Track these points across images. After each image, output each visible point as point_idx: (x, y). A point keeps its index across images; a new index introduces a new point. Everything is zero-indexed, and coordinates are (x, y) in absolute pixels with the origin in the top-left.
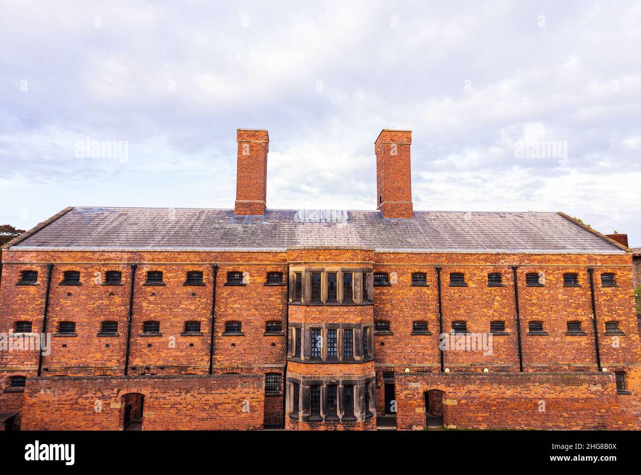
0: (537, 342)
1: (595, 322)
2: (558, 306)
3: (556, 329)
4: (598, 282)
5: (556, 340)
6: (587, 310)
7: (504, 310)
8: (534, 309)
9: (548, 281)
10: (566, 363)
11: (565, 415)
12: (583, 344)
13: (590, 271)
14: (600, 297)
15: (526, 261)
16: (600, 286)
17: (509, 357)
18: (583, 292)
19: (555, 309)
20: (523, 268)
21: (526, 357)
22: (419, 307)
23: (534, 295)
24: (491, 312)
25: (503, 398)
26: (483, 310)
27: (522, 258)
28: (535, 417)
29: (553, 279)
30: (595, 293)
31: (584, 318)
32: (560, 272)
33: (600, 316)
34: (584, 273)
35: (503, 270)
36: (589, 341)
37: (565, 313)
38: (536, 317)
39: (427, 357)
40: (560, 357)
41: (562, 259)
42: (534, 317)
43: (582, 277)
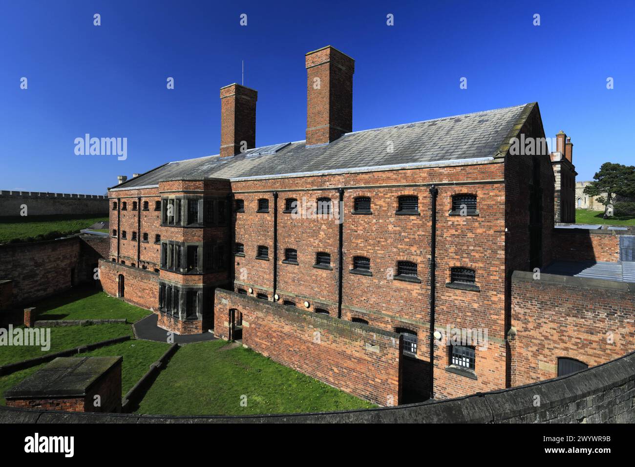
0: (360, 283)
1: (433, 265)
2: (386, 240)
3: (382, 270)
4: (444, 209)
5: (381, 284)
6: (425, 248)
7: (328, 241)
8: (359, 241)
9: (378, 207)
10: (390, 314)
11: (336, 370)
12: (414, 293)
13: (435, 193)
14: (445, 230)
15: (352, 183)
16: (447, 215)
17: (330, 294)
18: (421, 222)
19: (383, 243)
20: (351, 190)
21: (346, 297)
22: (262, 233)
23: (361, 224)
24: (317, 242)
25: (281, 332)
26: (310, 239)
27: (348, 179)
28: (306, 362)
29: (384, 204)
30: (438, 225)
31: (418, 259)
32: (393, 194)
33: (442, 259)
34: (425, 195)
35: (331, 194)
36: (423, 291)
37: (395, 250)
38: (361, 252)
39: (265, 281)
40: (384, 305)
41: (394, 176)
42: (358, 251)
43: (422, 201)
